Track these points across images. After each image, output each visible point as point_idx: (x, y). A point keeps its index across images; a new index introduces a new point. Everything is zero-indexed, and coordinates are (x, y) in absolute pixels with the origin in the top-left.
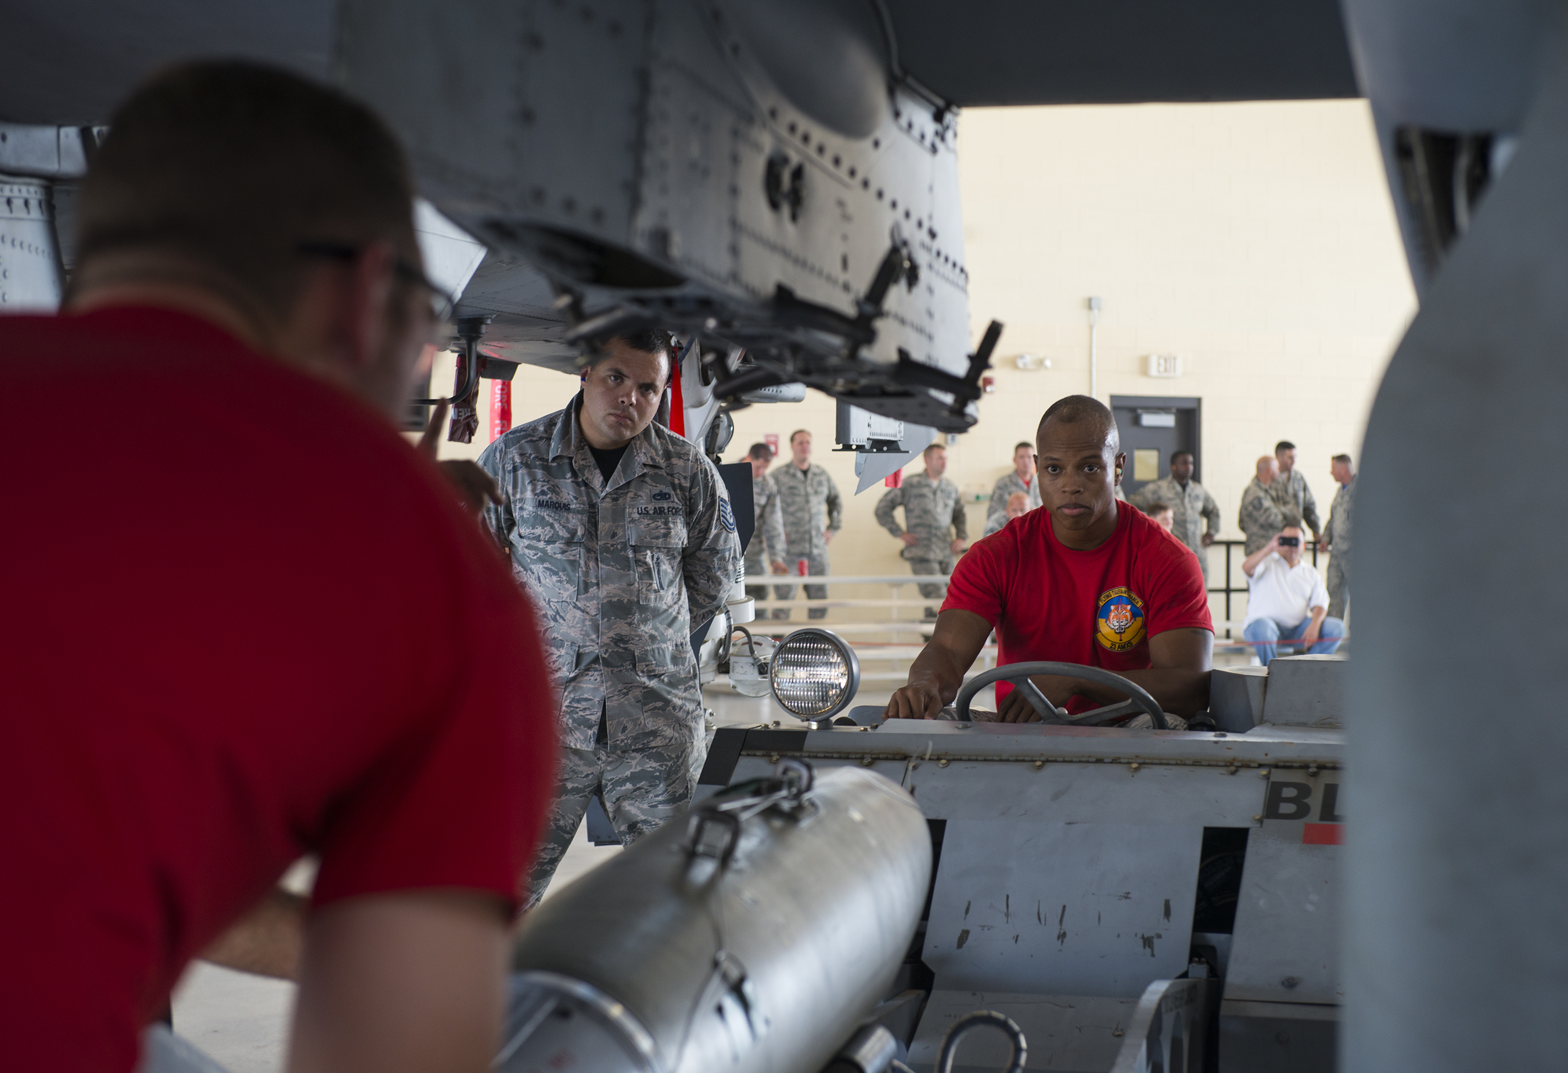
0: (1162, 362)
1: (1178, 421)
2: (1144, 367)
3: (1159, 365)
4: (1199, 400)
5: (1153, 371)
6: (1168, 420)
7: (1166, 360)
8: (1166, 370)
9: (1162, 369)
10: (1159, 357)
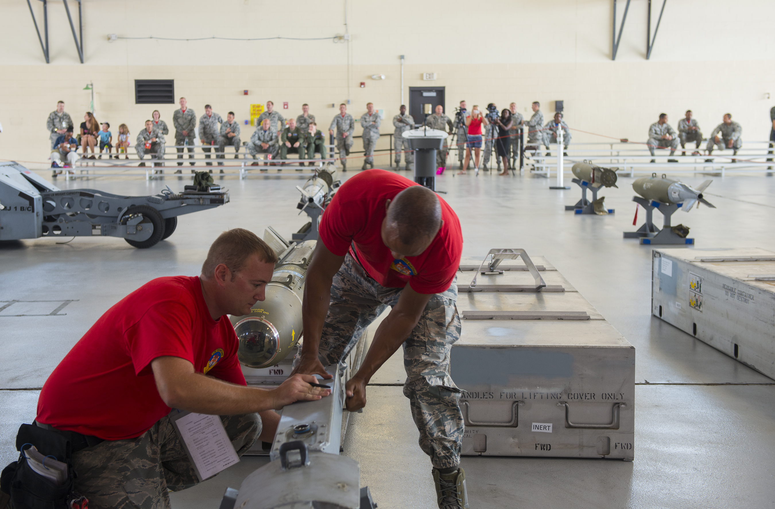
0: (428, 75)
1: (437, 94)
2: (421, 77)
3: (427, 76)
4: (444, 88)
5: (425, 78)
6: (433, 94)
7: (429, 75)
8: (429, 78)
9: (428, 77)
10: (427, 74)
